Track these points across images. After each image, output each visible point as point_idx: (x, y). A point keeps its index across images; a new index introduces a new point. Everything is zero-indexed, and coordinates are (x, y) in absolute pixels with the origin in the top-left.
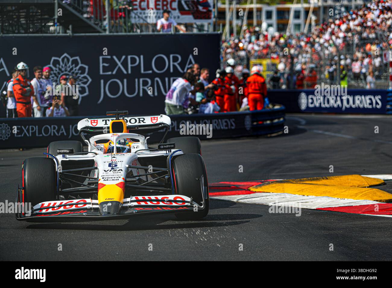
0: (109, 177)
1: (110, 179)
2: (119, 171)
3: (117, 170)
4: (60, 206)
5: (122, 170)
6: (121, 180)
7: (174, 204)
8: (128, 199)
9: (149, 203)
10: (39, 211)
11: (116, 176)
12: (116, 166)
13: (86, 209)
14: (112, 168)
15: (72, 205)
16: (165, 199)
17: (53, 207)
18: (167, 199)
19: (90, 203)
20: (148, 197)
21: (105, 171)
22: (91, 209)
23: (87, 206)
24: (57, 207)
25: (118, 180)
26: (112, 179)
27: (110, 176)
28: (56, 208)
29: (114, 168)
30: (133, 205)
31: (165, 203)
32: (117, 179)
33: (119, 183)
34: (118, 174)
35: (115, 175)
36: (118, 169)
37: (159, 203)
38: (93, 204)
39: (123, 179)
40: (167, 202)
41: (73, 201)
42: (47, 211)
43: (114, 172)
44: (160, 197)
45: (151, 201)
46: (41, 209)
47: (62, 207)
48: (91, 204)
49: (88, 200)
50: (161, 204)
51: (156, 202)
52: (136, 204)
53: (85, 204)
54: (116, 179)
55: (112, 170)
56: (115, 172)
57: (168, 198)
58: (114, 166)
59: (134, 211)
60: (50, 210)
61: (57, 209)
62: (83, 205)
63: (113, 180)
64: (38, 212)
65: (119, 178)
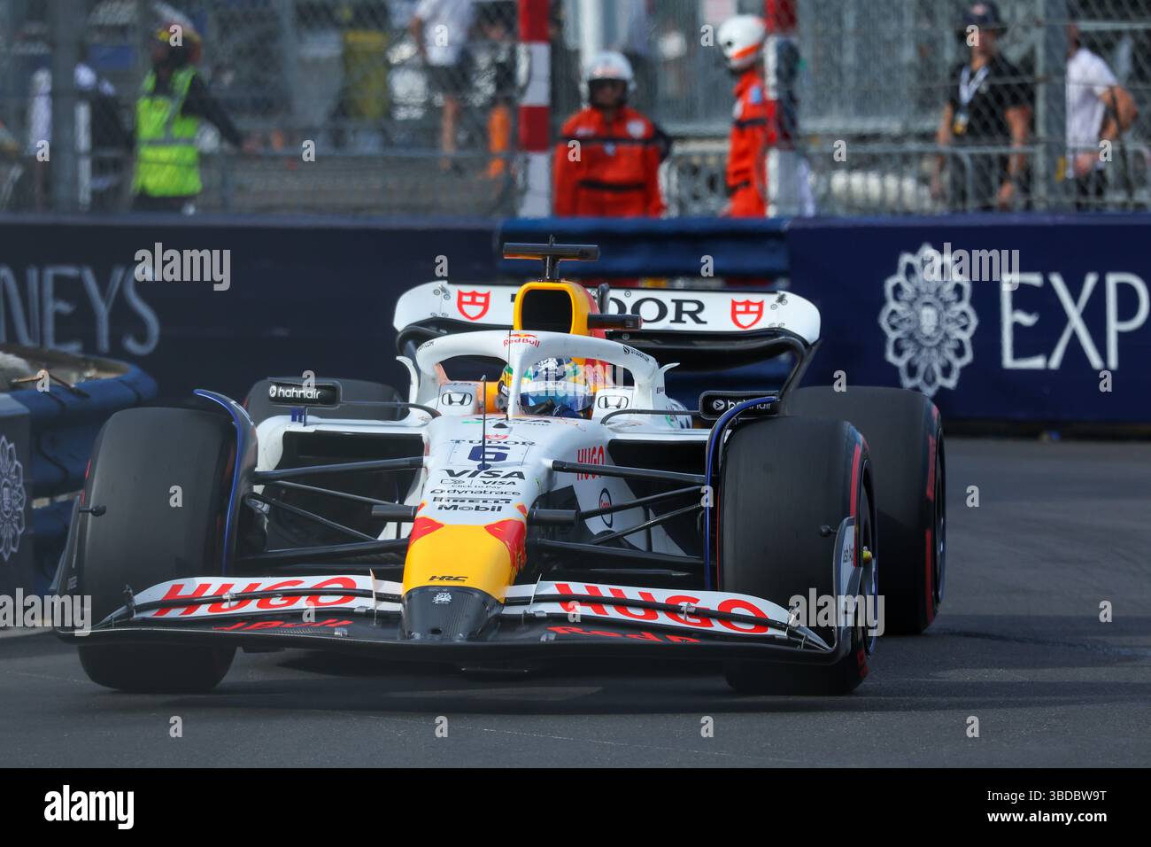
0: (463, 496)
1: (467, 504)
2: (510, 480)
3: (502, 475)
4: (243, 598)
5: (521, 475)
6: (511, 513)
7: (717, 627)
8: (529, 590)
9: (612, 613)
10: (155, 612)
11: (494, 496)
12: (501, 457)
13: (349, 614)
14: (483, 467)
15: (293, 595)
16: (684, 604)
17: (216, 601)
18: (693, 604)
19: (367, 594)
20: (612, 591)
21: (451, 473)
22: (369, 615)
23: (357, 604)
24: (232, 600)
25: (499, 509)
26: (473, 505)
27: (469, 495)
28: (225, 606)
29: (489, 466)
30: (543, 612)
31: (679, 620)
32: (497, 505)
33: (502, 524)
34: (504, 488)
35: (489, 490)
36: (507, 471)
37: (656, 617)
38: (382, 598)
39: (522, 508)
40: (691, 614)
41: (300, 582)
42: (189, 614)
43: (487, 480)
44: (661, 595)
45: (622, 604)
46: (165, 605)
47: (255, 602)
48: (372, 597)
49: (364, 582)
50: (663, 619)
51: (641, 612)
52: (556, 608)
53: (351, 593)
54: (489, 505)
55: (482, 473)
56: (494, 480)
57: (696, 601)
58: (493, 457)
59: (547, 636)
60: (203, 611)
61: (231, 608)
62: (339, 598)
63: (477, 508)
64: (149, 614)
65: (504, 505)
